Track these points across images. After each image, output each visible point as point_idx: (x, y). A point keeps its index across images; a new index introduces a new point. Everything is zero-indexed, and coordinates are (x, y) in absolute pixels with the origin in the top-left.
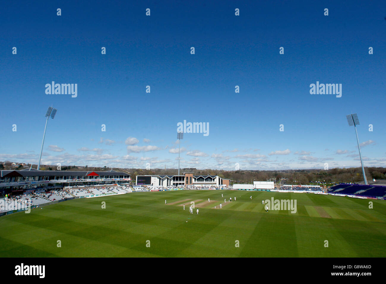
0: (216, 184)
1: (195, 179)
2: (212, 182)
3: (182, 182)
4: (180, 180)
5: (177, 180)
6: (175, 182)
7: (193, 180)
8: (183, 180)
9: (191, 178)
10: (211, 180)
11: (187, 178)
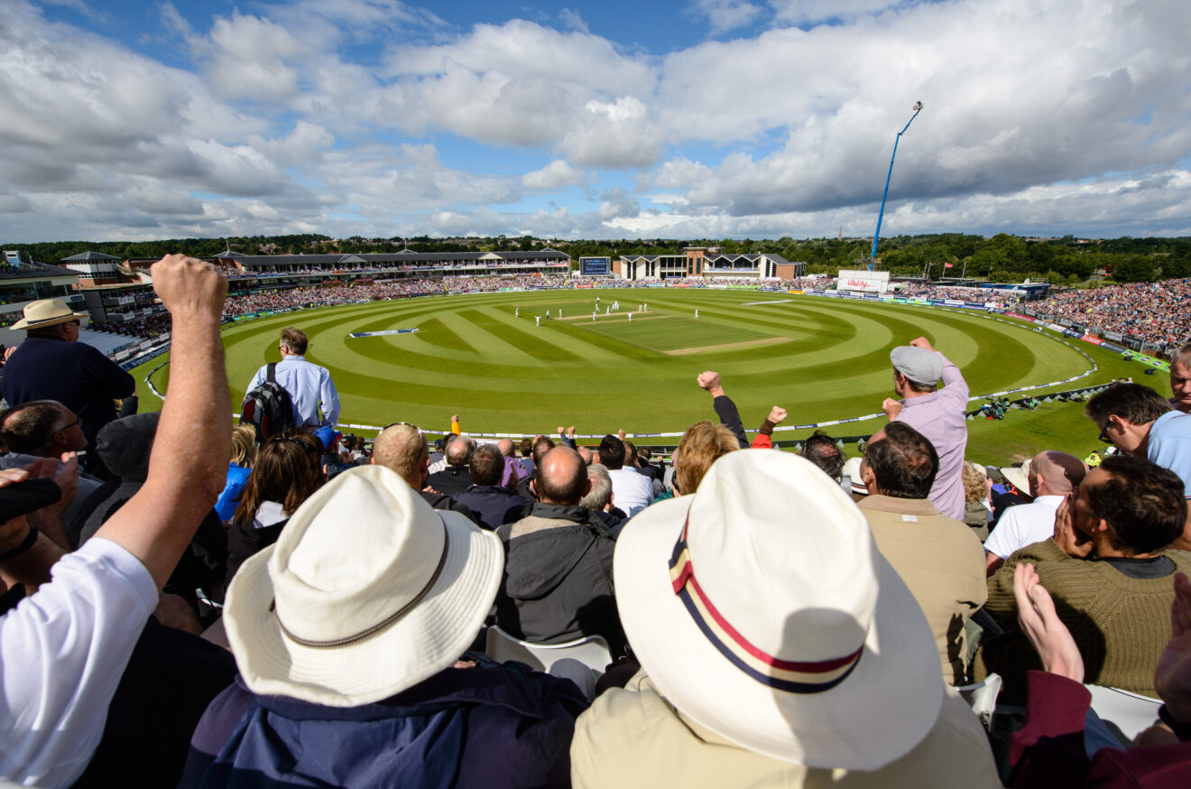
0: (758, 275)
1: (711, 264)
2: (752, 271)
3: (682, 270)
4: (678, 265)
5: (671, 265)
6: (667, 270)
7: (707, 265)
8: (685, 266)
9: (699, 260)
10: (751, 266)
11: (691, 260)
